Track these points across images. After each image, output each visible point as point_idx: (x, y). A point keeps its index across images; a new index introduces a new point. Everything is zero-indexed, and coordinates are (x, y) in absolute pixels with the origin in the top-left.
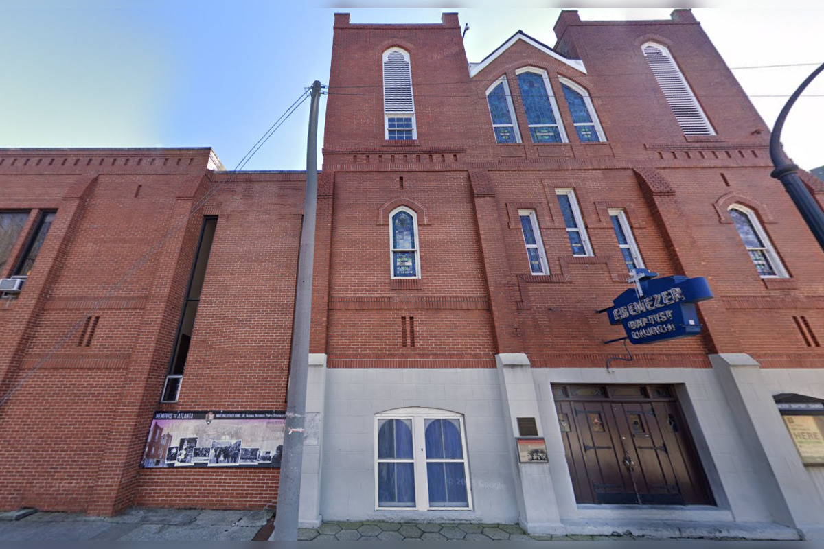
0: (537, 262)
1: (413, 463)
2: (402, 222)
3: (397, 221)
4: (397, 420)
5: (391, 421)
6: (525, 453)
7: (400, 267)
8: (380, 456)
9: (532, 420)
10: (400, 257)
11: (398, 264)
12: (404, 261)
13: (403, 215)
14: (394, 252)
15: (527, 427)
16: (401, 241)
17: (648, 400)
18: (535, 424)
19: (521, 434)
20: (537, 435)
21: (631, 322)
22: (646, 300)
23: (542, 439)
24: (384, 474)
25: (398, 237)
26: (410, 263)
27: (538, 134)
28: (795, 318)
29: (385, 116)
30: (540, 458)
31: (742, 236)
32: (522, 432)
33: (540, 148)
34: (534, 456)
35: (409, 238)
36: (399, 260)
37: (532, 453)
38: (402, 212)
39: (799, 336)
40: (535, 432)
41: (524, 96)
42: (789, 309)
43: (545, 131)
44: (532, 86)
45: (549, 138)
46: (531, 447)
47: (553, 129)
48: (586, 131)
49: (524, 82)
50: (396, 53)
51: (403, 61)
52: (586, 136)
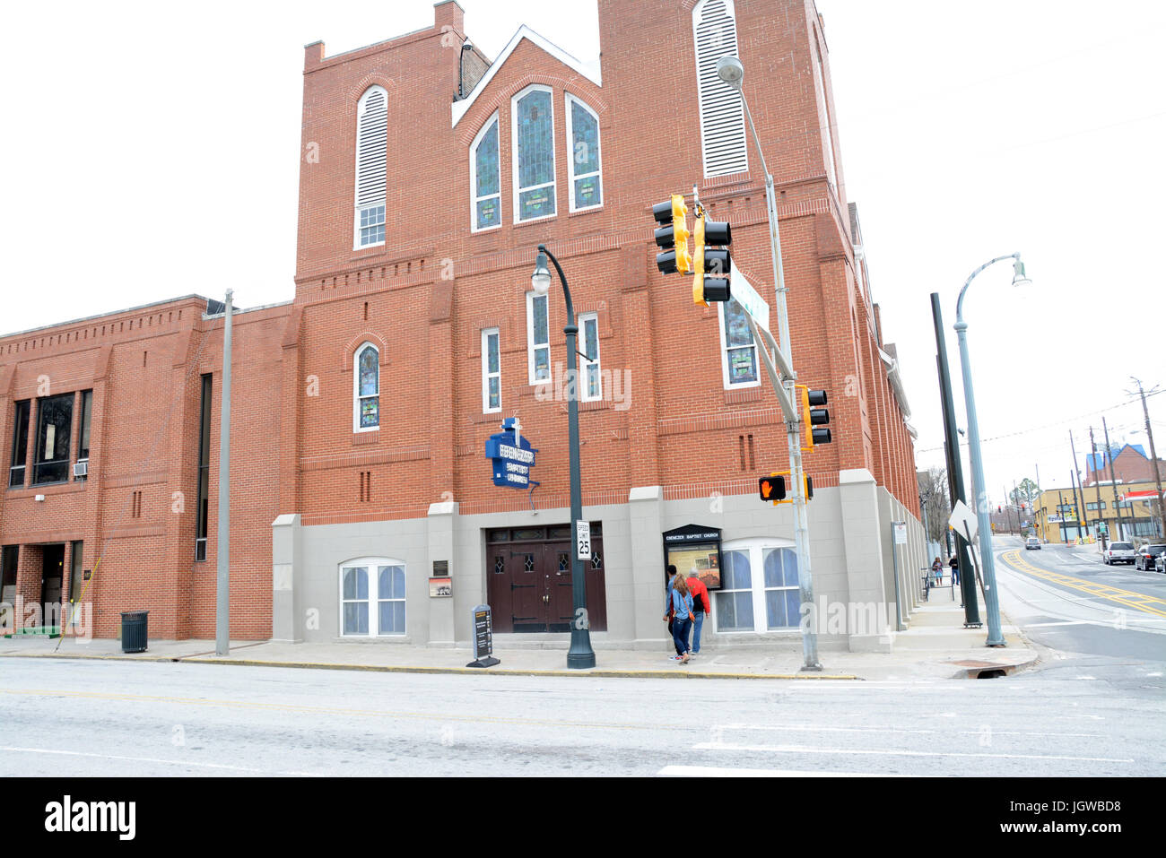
1: (368, 603)
2: (368, 361)
3: (364, 360)
4: (359, 568)
5: (354, 569)
7: (366, 415)
8: (345, 598)
9: (445, 563)
10: (366, 405)
13: (370, 352)
15: (441, 569)
16: (366, 386)
19: (434, 575)
20: (447, 574)
23: (450, 578)
24: (350, 611)
25: (364, 380)
26: (375, 411)
27: (528, 203)
28: (742, 437)
29: (356, 210)
30: (446, 594)
31: (732, 331)
32: (436, 572)
33: (520, 231)
34: (441, 593)
35: (374, 381)
36: (365, 408)
37: (439, 590)
38: (368, 348)
39: (738, 460)
40: (445, 572)
41: (522, 138)
42: (739, 428)
43: (538, 196)
44: (534, 117)
45: (540, 208)
46: (440, 585)
47: (548, 191)
48: (587, 187)
49: (526, 112)
50: (376, 94)
51: (382, 108)
52: (586, 195)
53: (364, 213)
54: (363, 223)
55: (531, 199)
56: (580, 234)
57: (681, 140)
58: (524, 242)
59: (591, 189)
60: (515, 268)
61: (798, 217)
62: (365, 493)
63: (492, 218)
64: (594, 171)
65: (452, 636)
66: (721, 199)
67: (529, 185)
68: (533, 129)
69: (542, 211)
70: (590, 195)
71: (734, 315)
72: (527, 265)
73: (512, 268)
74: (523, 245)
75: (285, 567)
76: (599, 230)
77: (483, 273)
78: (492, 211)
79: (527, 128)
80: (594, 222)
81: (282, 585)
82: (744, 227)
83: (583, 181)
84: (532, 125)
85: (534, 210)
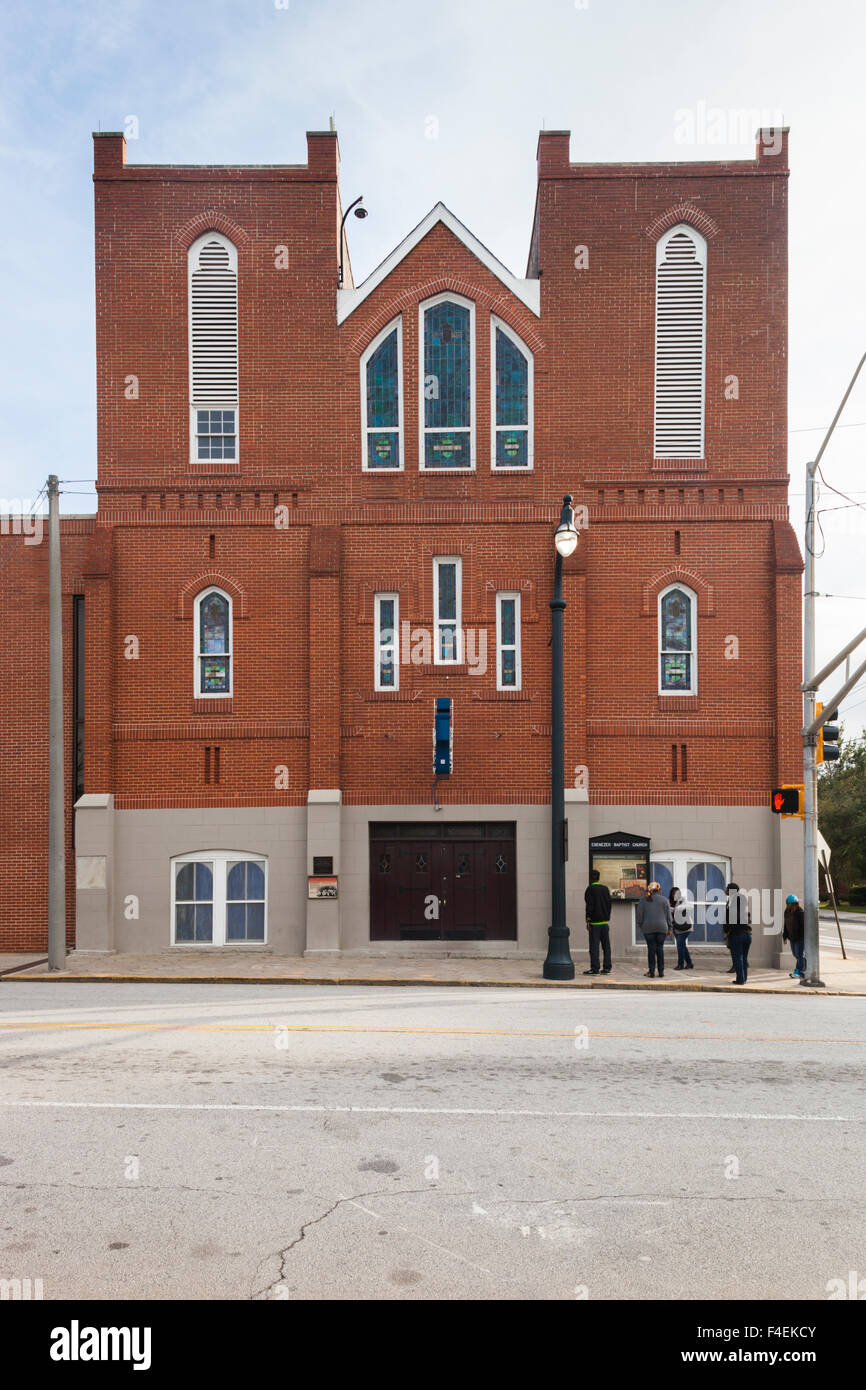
1: (211, 905)
2: (214, 609)
3: (207, 609)
4: (198, 864)
5: (191, 864)
6: (315, 890)
7: (210, 679)
8: (178, 899)
9: (330, 860)
10: (210, 665)
11: (207, 675)
12: (215, 671)
13: (216, 599)
14: (202, 658)
15: (323, 866)
16: (211, 642)
18: (331, 863)
19: (315, 873)
20: (332, 872)
23: (336, 877)
24: (183, 916)
25: (208, 635)
26: (222, 674)
27: (436, 448)
28: (674, 747)
29: (191, 407)
30: (330, 894)
31: (669, 633)
32: (316, 870)
33: (428, 481)
34: (324, 893)
35: (223, 637)
36: (208, 669)
37: (322, 890)
38: (214, 595)
39: (669, 769)
40: (330, 870)
41: (430, 362)
42: (673, 736)
43: (450, 442)
44: (447, 338)
45: (451, 458)
46: (323, 884)
47: (463, 439)
48: (512, 443)
49: (436, 328)
50: (215, 246)
51: (226, 270)
52: (509, 453)
53: (202, 416)
54: (202, 428)
55: (441, 444)
56: (503, 498)
57: (632, 407)
58: (433, 495)
59: (517, 447)
60: (421, 524)
61: (754, 521)
62: (212, 771)
63: (388, 457)
64: (521, 424)
65: (337, 944)
66: (672, 485)
67: (437, 425)
68: (444, 354)
69: (454, 461)
70: (514, 453)
71: (672, 617)
72: (436, 524)
73: (417, 524)
74: (431, 498)
75: (95, 860)
76: (527, 497)
77: (379, 525)
78: (388, 448)
79: (436, 350)
80: (522, 487)
81: (91, 882)
82: (695, 521)
83: (508, 434)
84: (443, 348)
85: (443, 457)
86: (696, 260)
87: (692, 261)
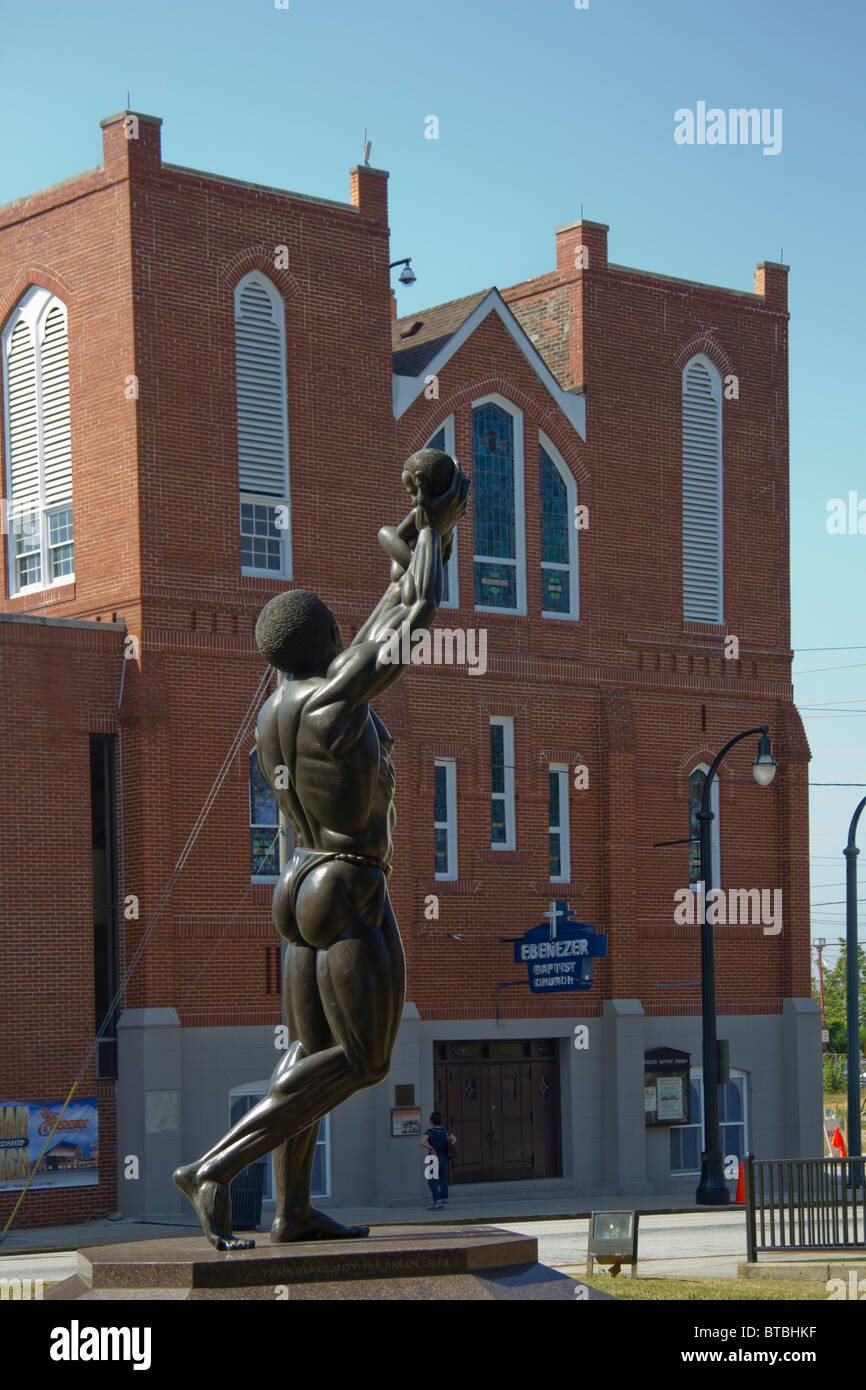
0: (443, 855)
5: (245, 1098)
6: (399, 1126)
7: (259, 857)
9: (411, 1087)
10: (258, 839)
11: (255, 851)
12: (264, 847)
14: (252, 829)
15: (405, 1095)
16: (262, 809)
17: (528, 1059)
18: (413, 1091)
19: (397, 1105)
20: (413, 1104)
21: (537, 966)
22: (558, 943)
23: (419, 1109)
26: (272, 851)
27: (484, 581)
30: (413, 1130)
32: (398, 1103)
33: (482, 622)
34: (408, 1129)
36: (256, 844)
37: (406, 1126)
40: (412, 1099)
43: (496, 575)
44: (492, 447)
45: (499, 594)
46: (406, 1118)
47: (508, 572)
48: (555, 584)
49: (482, 433)
50: (256, 287)
51: (268, 322)
52: (553, 595)
53: (245, 510)
54: (246, 526)
55: (488, 576)
56: (553, 652)
58: (488, 642)
59: (560, 589)
61: (765, 699)
62: (273, 978)
64: (565, 563)
67: (484, 553)
68: (489, 467)
69: (502, 599)
70: (557, 596)
71: (696, 801)
72: (493, 678)
75: (163, 1094)
76: (575, 653)
77: (438, 674)
79: (482, 460)
80: (569, 640)
81: (162, 1121)
82: (718, 695)
83: (551, 573)
84: (489, 459)
85: (491, 594)
86: (712, 396)
87: (708, 396)
